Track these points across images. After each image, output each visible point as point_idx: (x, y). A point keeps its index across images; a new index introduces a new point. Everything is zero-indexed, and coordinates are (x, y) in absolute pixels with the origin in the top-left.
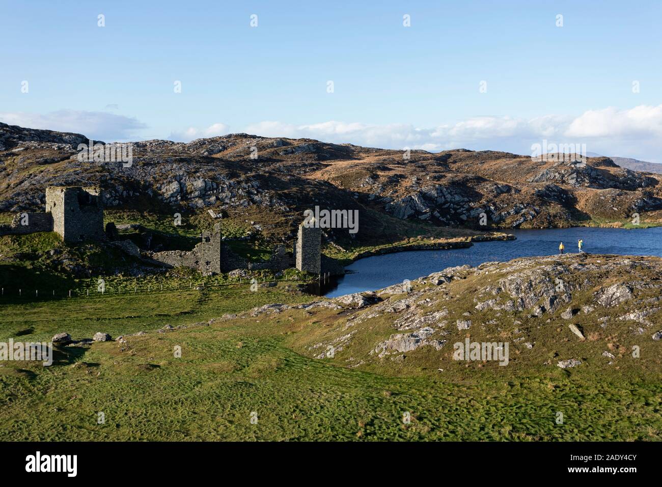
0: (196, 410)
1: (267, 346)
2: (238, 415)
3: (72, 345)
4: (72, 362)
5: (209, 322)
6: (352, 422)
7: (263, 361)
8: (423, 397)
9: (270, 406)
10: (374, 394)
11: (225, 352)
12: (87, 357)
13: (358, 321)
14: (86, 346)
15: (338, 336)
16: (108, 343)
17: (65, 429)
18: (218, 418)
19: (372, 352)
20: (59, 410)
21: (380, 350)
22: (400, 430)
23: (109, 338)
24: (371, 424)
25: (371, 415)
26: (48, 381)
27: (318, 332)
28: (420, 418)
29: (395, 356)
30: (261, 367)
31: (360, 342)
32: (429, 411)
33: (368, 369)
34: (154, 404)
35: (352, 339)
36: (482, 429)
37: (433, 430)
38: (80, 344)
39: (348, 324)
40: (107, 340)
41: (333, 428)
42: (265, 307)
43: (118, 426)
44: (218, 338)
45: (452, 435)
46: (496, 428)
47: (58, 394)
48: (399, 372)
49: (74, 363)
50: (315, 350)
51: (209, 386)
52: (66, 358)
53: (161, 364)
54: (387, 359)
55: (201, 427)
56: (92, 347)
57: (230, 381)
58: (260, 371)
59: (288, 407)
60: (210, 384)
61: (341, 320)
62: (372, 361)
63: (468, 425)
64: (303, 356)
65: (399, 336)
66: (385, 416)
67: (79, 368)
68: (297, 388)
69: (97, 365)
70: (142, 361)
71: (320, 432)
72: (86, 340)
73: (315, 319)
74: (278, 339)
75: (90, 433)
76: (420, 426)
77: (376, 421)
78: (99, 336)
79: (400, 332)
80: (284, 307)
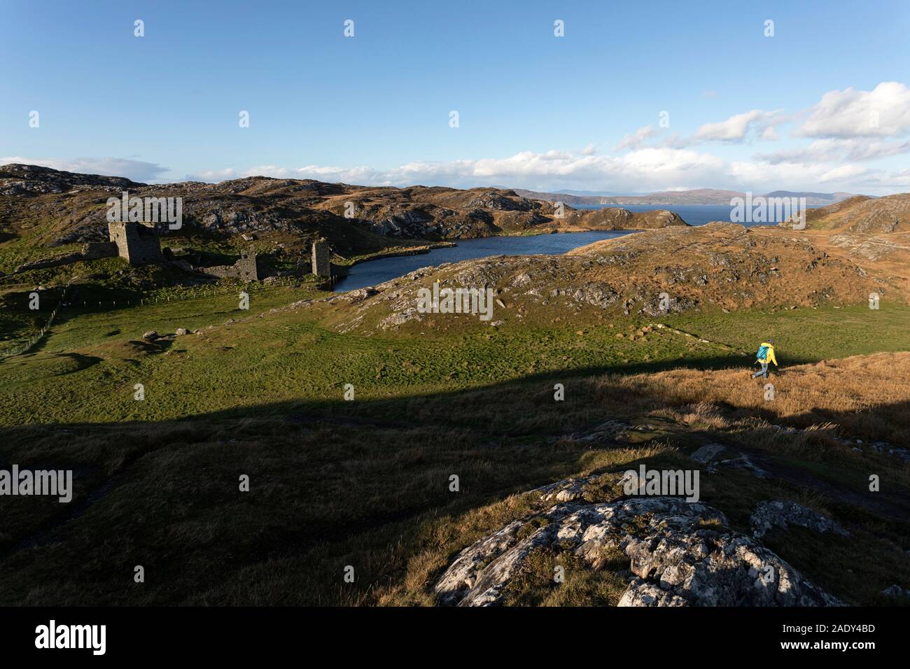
0: (267, 373)
1: (307, 328)
2: (296, 374)
3: (160, 339)
4: (164, 351)
5: (261, 315)
6: (372, 370)
7: (305, 338)
8: (414, 351)
9: (316, 366)
10: (383, 352)
11: (277, 335)
12: (175, 346)
13: (366, 307)
14: (171, 339)
15: (354, 317)
16: (189, 336)
17: (175, 395)
18: (283, 377)
19: (378, 326)
20: (166, 383)
21: (383, 324)
22: (402, 371)
23: (188, 332)
24: (384, 370)
25: (383, 365)
26: (150, 365)
27: (340, 316)
28: (413, 364)
29: (393, 327)
30: (306, 342)
31: (370, 320)
32: (418, 359)
33: (376, 337)
34: (236, 372)
35: (364, 319)
36: (451, 366)
37: (422, 369)
38: (167, 338)
39: (359, 310)
40: (187, 334)
41: (360, 375)
42: (300, 302)
43: (214, 389)
44: (271, 326)
45: (434, 371)
46: (459, 364)
47: (161, 373)
48: (396, 337)
49: (166, 351)
50: (340, 328)
51: (271, 358)
52: (160, 349)
53: (233, 346)
54: (388, 329)
55: (273, 384)
56: (177, 339)
57: (285, 352)
58: (305, 345)
59: (329, 365)
60: (272, 356)
61: (354, 307)
62: (379, 331)
63: (442, 364)
64: (332, 333)
65: (394, 315)
66: (392, 364)
67: (172, 354)
68: (332, 353)
69: (185, 351)
70: (218, 345)
71: (353, 378)
72: (170, 335)
73: (336, 308)
74: (313, 323)
75: (195, 396)
76: (414, 368)
77: (387, 368)
78: (180, 331)
79: (395, 312)
80: (313, 301)
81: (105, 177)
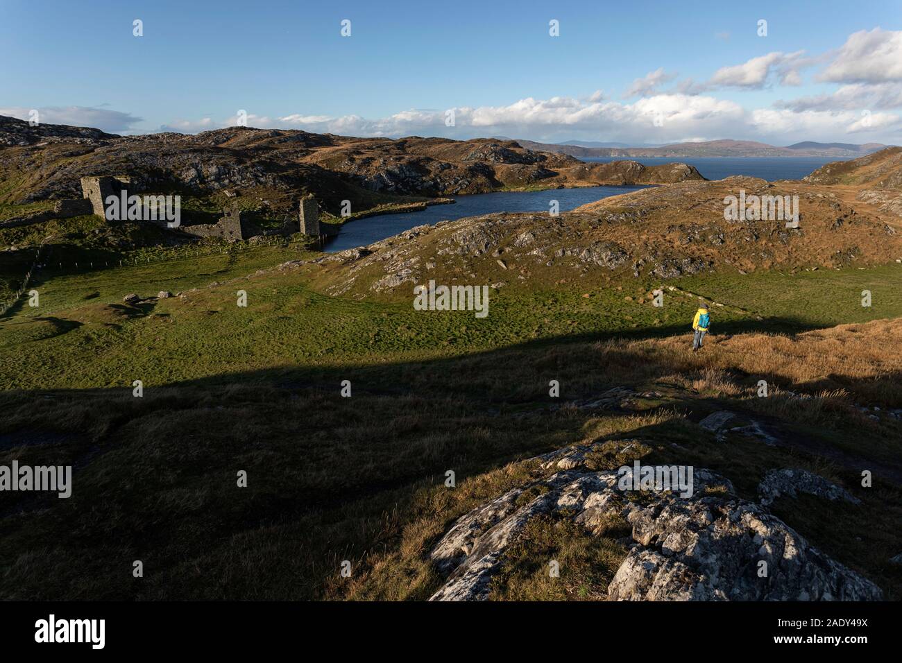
0: (255, 338)
1: (297, 290)
2: (286, 339)
3: (142, 302)
4: (146, 315)
5: (248, 277)
6: (365, 334)
7: (294, 301)
8: (409, 315)
9: (307, 330)
10: (377, 316)
11: (265, 298)
12: (157, 310)
13: (358, 268)
14: (153, 302)
15: (346, 279)
16: (172, 299)
17: (160, 361)
18: (272, 342)
19: (371, 289)
20: (150, 349)
21: (377, 286)
22: (397, 336)
23: (170, 295)
24: (378, 334)
25: (377, 329)
26: (132, 330)
27: (331, 278)
28: (409, 328)
29: (387, 290)
30: (294, 306)
31: (363, 282)
32: (414, 323)
33: (369, 300)
34: (222, 337)
35: (356, 280)
36: (448, 330)
37: (418, 334)
38: (148, 301)
39: (351, 271)
40: (169, 297)
41: (353, 340)
42: (288, 263)
43: (200, 355)
44: (258, 288)
45: (430, 336)
46: (457, 329)
47: (145, 338)
48: (391, 300)
49: (148, 315)
50: (330, 291)
51: (258, 323)
52: (141, 312)
53: (219, 309)
54: (382, 292)
55: (261, 349)
56: (159, 302)
57: (274, 317)
58: (294, 308)
59: (320, 330)
60: (260, 320)
61: (346, 269)
62: (372, 295)
63: (440, 329)
64: (322, 295)
65: (388, 277)
66: (386, 329)
67: (154, 318)
68: (323, 317)
69: (168, 315)
70: (203, 309)
71: (345, 343)
72: (151, 298)
73: (327, 270)
74: (302, 285)
75: (180, 361)
76: (410, 332)
77: (381, 333)
78: (162, 294)
79: (389, 274)
80: (302, 262)
81: (74, 128)
